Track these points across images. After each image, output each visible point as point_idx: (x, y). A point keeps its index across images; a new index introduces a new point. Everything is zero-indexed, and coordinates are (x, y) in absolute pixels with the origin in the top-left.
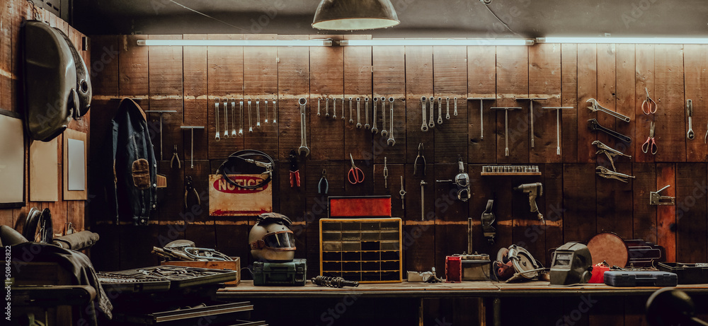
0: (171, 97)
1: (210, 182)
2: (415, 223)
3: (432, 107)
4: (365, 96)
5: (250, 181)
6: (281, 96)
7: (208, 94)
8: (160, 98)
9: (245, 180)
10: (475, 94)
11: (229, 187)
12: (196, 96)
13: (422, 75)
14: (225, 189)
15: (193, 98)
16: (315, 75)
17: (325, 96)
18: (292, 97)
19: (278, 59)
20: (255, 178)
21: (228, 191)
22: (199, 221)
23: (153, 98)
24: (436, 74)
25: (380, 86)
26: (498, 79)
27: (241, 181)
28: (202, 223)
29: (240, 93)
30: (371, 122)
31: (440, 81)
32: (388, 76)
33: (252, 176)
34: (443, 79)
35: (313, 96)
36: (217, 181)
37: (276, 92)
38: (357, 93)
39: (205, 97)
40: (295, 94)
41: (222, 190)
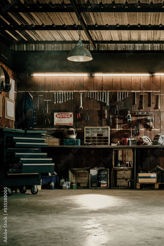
0: (41, 91)
1: (54, 115)
2: (115, 129)
3: (120, 94)
4: (100, 91)
5: (66, 115)
6: (74, 91)
7: (53, 90)
8: (38, 92)
9: (65, 114)
10: (134, 91)
11: (60, 116)
12: (49, 91)
13: (117, 85)
14: (59, 117)
15: (48, 92)
16: (85, 85)
17: (88, 91)
18: (78, 91)
19: (74, 80)
20: (68, 114)
21: (60, 118)
22: (49, 128)
23: (36, 92)
24: (122, 85)
25: (104, 88)
26: (141, 86)
27: (64, 114)
28: (50, 129)
29: (62, 90)
30: (102, 99)
31: (123, 87)
32: (107, 85)
33: (67, 113)
34: (124, 86)
35: (84, 91)
36: (57, 115)
37: (73, 90)
38: (98, 90)
39: (51, 91)
40: (79, 91)
41: (58, 117)
